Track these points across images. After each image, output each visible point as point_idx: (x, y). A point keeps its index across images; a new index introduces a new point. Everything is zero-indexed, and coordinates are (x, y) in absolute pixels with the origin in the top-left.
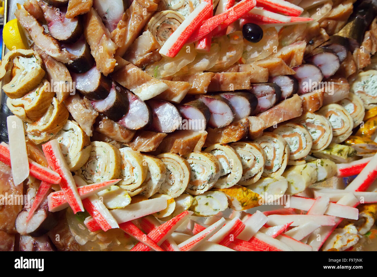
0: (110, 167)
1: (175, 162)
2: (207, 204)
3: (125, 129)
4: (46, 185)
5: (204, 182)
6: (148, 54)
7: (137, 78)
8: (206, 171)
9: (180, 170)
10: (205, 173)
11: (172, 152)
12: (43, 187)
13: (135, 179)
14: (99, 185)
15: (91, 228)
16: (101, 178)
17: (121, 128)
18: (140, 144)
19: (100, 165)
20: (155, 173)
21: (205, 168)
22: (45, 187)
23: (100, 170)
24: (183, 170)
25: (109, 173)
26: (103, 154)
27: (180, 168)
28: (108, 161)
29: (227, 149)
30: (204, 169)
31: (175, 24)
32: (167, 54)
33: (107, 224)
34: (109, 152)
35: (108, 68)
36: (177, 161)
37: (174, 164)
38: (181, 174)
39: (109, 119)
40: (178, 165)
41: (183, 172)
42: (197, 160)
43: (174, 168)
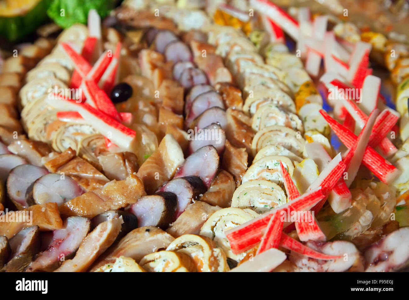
0: (267, 187)
1: (263, 138)
2: (314, 121)
3: (218, 177)
4: (287, 240)
5: (287, 118)
6: (127, 164)
7: (154, 165)
8: (274, 115)
9: (272, 134)
10: (276, 116)
11: (250, 145)
12: (291, 245)
14: (287, 181)
15: (346, 193)
16: (281, 202)
17: (216, 181)
18: (238, 167)
19: (263, 203)
20: (275, 152)
21: (271, 115)
22: (290, 242)
23: (269, 202)
24: (272, 131)
25: (274, 190)
26: (248, 196)
27: (269, 134)
28: (258, 190)
29: (248, 101)
30: (273, 117)
31: (95, 144)
33: (337, 167)
34: (245, 189)
35: (138, 184)
36: (261, 136)
37: (265, 139)
38: (278, 134)
39: (203, 193)
40: (266, 135)
41: (274, 131)
42: (260, 122)
43: (270, 141)
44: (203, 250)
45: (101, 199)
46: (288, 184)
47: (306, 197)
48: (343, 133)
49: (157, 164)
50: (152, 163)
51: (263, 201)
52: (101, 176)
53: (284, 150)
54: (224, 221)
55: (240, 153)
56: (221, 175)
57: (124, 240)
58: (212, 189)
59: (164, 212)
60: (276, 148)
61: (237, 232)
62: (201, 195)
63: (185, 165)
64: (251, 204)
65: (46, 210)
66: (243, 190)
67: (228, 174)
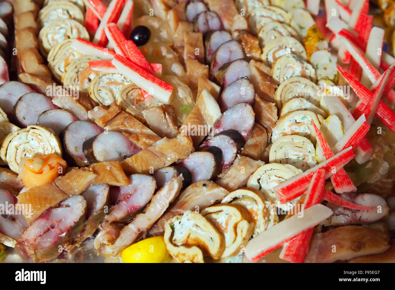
0: (298, 141)
1: (285, 90)
2: (325, 69)
3: (253, 131)
4: (327, 194)
5: (303, 67)
6: (167, 116)
7: (196, 120)
8: (291, 65)
9: (292, 85)
10: (293, 66)
11: (274, 95)
12: (331, 198)
13: (308, 119)
14: (320, 139)
15: (369, 149)
16: (311, 154)
17: (253, 135)
18: (269, 120)
19: (297, 155)
20: (299, 104)
21: (288, 65)
22: (329, 195)
23: (301, 154)
24: (292, 82)
25: (305, 143)
26: (284, 150)
27: (290, 85)
28: (292, 144)
29: (265, 50)
30: (290, 67)
31: (132, 95)
32: (170, 91)
33: (362, 127)
34: (281, 143)
35: (188, 141)
36: (284, 88)
37: (287, 90)
38: (297, 85)
39: (243, 147)
40: (288, 87)
41: (294, 82)
42: (280, 73)
43: (291, 92)
44: (256, 203)
45: (156, 155)
46: (322, 142)
47: (340, 156)
48: (358, 89)
49: (198, 119)
50: (194, 118)
51: (296, 153)
52: (149, 131)
53: (307, 102)
54: (269, 175)
55: (270, 107)
56: (257, 129)
57: (185, 194)
58: (250, 142)
59: (215, 167)
60: (300, 101)
61: (285, 188)
62: (242, 149)
63: (223, 119)
64: (286, 157)
65: (111, 168)
66: (279, 144)
67: (262, 127)
